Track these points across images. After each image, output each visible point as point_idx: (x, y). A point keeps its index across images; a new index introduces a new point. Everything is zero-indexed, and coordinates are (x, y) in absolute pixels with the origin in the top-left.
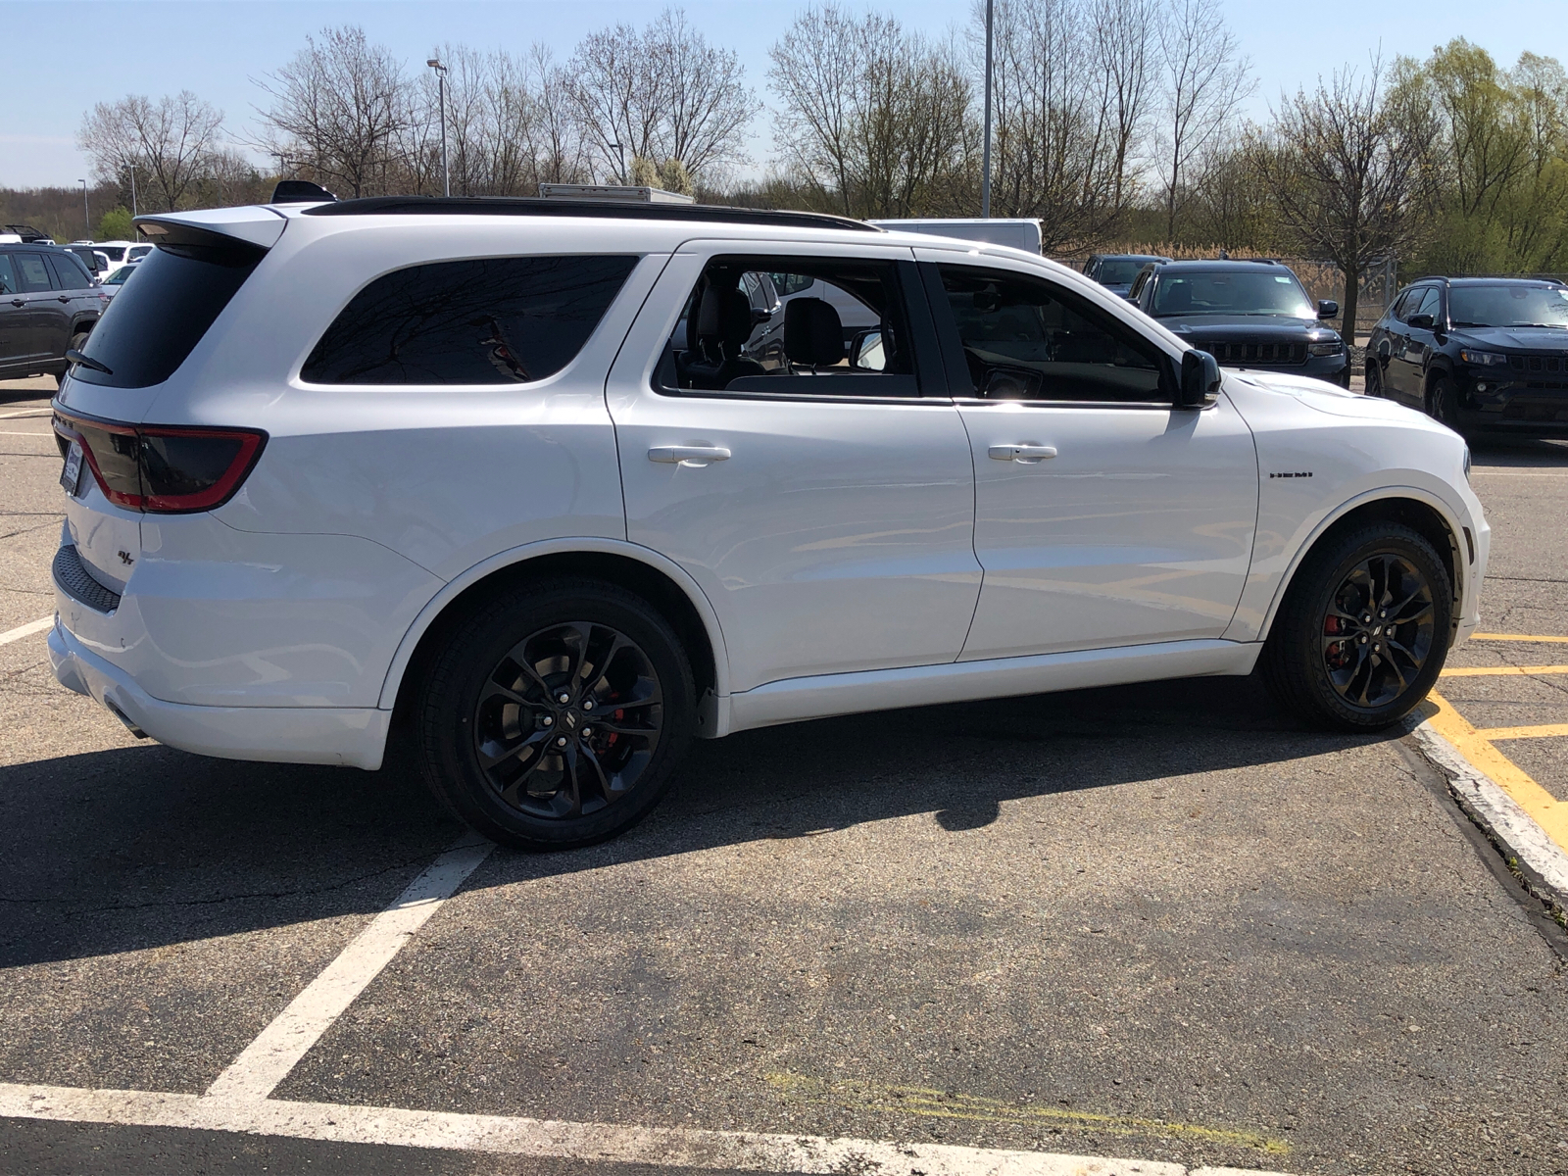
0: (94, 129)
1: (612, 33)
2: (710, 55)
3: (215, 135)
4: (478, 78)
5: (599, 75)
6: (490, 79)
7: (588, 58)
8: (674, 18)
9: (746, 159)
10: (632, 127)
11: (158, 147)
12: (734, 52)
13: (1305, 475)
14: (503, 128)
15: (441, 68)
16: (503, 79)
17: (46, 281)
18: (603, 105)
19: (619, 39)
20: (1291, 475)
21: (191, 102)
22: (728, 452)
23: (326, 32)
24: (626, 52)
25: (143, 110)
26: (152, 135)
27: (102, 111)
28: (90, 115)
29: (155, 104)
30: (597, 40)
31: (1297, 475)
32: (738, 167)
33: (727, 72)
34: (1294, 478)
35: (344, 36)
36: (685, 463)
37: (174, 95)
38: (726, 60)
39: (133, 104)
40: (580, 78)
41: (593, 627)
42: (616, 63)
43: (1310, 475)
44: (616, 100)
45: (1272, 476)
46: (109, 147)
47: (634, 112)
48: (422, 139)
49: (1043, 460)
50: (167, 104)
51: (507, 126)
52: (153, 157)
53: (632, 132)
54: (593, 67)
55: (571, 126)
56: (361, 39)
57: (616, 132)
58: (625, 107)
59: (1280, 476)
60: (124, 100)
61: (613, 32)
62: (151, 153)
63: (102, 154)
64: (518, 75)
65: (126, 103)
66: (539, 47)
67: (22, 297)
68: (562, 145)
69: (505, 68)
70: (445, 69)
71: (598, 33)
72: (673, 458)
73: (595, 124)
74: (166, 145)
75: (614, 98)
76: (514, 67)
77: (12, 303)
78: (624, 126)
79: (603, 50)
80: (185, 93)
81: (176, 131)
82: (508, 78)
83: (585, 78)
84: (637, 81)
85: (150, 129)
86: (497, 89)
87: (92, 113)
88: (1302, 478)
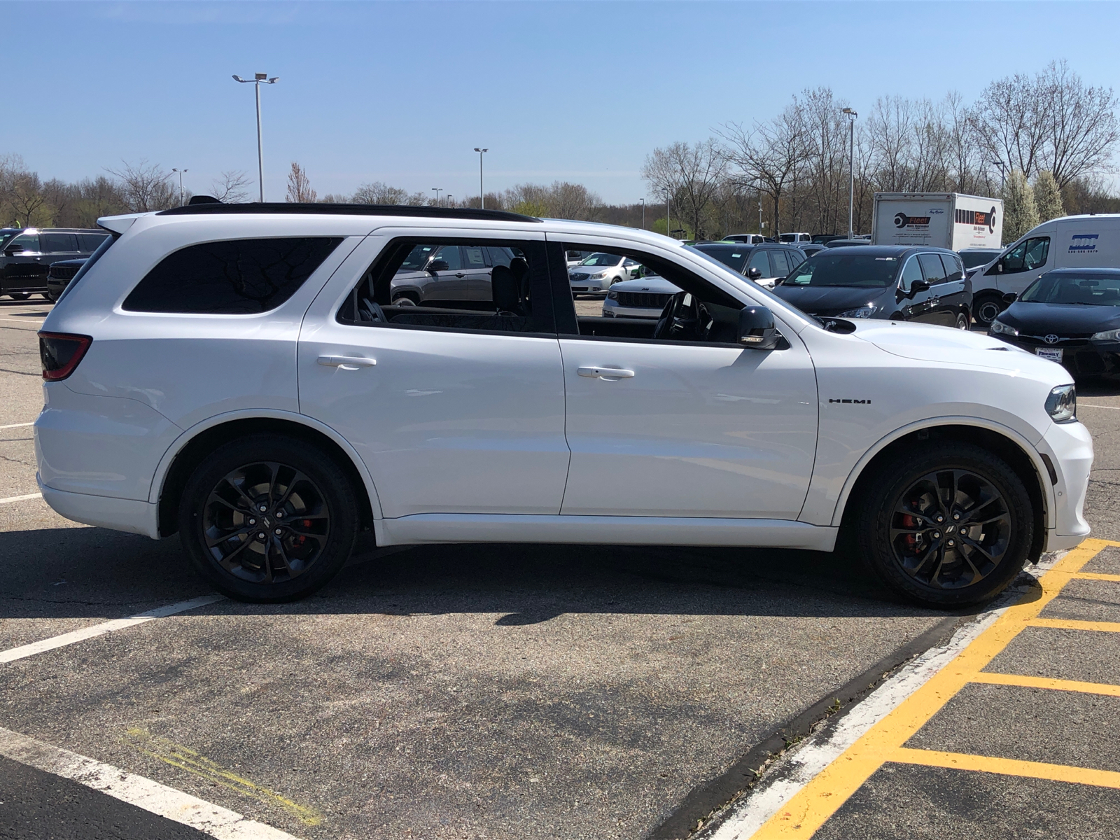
0: (653, 165)
1: (1010, 80)
2: (1090, 93)
3: (728, 166)
4: (908, 118)
5: (998, 111)
6: (916, 118)
7: (990, 100)
8: (1058, 67)
9: (1114, 170)
10: (1021, 149)
11: (691, 176)
12: (1111, 89)
13: (863, 402)
14: (925, 153)
15: (853, 113)
16: (925, 118)
17: (483, 263)
18: (1000, 134)
19: (1016, 84)
20: (849, 401)
21: (715, 145)
22: (374, 362)
23: (806, 91)
24: (1020, 94)
25: (684, 150)
26: (688, 168)
27: (658, 153)
28: (650, 156)
29: (692, 147)
30: (998, 86)
31: (856, 401)
32: (1107, 176)
33: (1103, 105)
35: (818, 93)
36: (342, 366)
37: (704, 140)
38: (1104, 95)
39: (678, 147)
40: (983, 115)
41: (281, 466)
42: (1012, 102)
43: (869, 402)
44: (1010, 129)
46: (661, 176)
47: (1024, 137)
48: (866, 163)
50: (699, 147)
51: (928, 152)
52: (688, 182)
53: (1021, 153)
54: (994, 107)
55: (975, 150)
56: (829, 96)
57: (1009, 153)
58: (1017, 134)
59: (838, 401)
60: (672, 146)
61: (1012, 78)
62: (686, 179)
63: (656, 181)
64: (936, 115)
65: (673, 147)
66: (952, 94)
67: (463, 272)
68: (967, 164)
69: (927, 110)
70: (856, 114)
71: (1000, 81)
72: (334, 363)
73: (993, 148)
74: (697, 174)
75: (1009, 127)
76: (934, 109)
77: (456, 275)
78: (1015, 147)
79: (1002, 94)
80: (711, 139)
81: (704, 164)
82: (929, 117)
83: (986, 115)
84: (1028, 115)
85: (687, 164)
86: (921, 125)
87: (652, 155)
88: (861, 404)
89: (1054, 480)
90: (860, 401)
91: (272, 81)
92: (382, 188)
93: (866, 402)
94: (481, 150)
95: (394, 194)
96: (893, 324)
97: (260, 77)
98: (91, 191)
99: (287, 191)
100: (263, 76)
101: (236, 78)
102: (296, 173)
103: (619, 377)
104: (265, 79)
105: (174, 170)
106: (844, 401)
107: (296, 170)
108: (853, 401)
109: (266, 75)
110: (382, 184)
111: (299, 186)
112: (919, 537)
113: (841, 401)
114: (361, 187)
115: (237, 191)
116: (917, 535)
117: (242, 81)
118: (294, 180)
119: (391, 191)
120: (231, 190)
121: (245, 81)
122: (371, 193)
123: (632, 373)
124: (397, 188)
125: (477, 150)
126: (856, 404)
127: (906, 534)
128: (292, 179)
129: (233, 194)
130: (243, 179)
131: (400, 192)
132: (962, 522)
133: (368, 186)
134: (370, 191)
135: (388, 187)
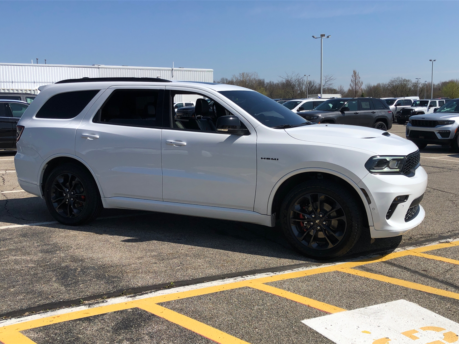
13: (275, 159)
20: (269, 159)
31: (272, 159)
34: (271, 160)
43: (278, 159)
45: (262, 158)
49: (182, 146)
59: (265, 158)
89: (369, 202)
90: (274, 159)
91: (328, 37)
92: (401, 79)
93: (276, 159)
94: (433, 60)
95: (406, 81)
96: (326, 126)
97: (322, 36)
98: (283, 84)
99: (351, 82)
100: (324, 35)
101: (313, 37)
102: (355, 74)
103: (181, 145)
104: (324, 36)
105: (305, 75)
106: (267, 159)
107: (355, 73)
108: (271, 159)
109: (325, 35)
110: (401, 77)
111: (356, 79)
112: (306, 224)
113: (266, 159)
114: (391, 79)
115: (329, 83)
116: (305, 223)
117: (316, 38)
118: (354, 77)
119: (404, 80)
120: (327, 83)
121: (317, 38)
122: (395, 82)
123: (185, 144)
124: (407, 79)
125: (431, 60)
126: (272, 160)
127: (300, 222)
128: (353, 77)
129: (327, 84)
130: (332, 78)
131: (409, 81)
132: (324, 219)
133: (395, 79)
134: (395, 81)
135: (403, 79)
